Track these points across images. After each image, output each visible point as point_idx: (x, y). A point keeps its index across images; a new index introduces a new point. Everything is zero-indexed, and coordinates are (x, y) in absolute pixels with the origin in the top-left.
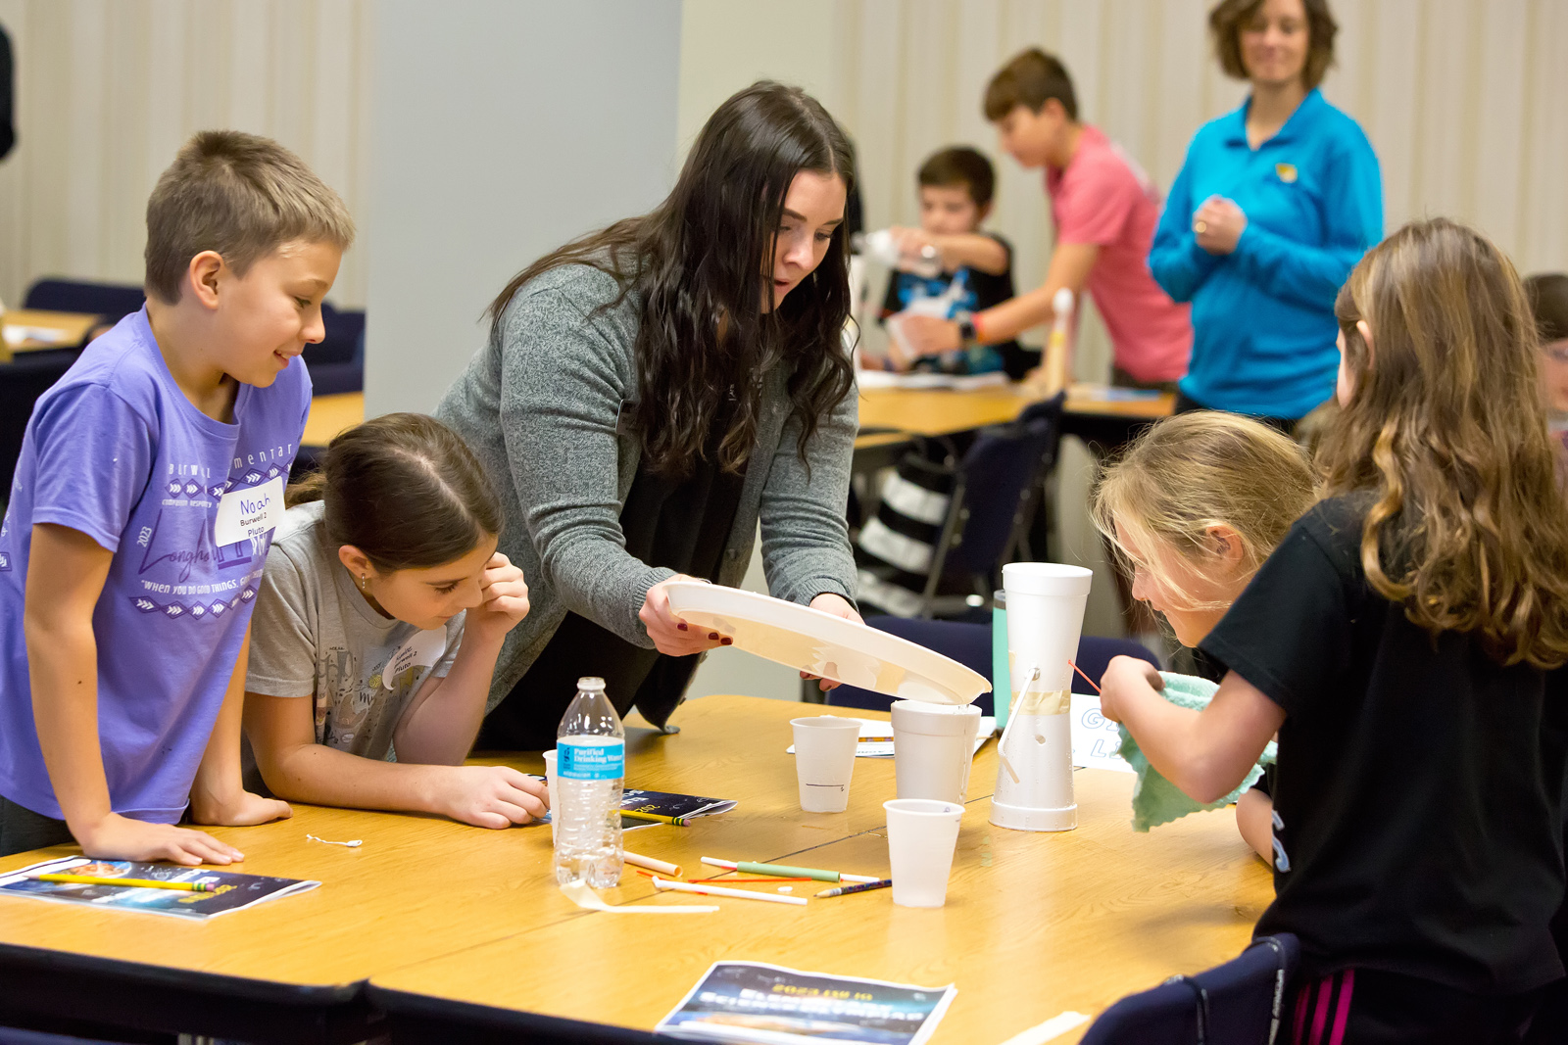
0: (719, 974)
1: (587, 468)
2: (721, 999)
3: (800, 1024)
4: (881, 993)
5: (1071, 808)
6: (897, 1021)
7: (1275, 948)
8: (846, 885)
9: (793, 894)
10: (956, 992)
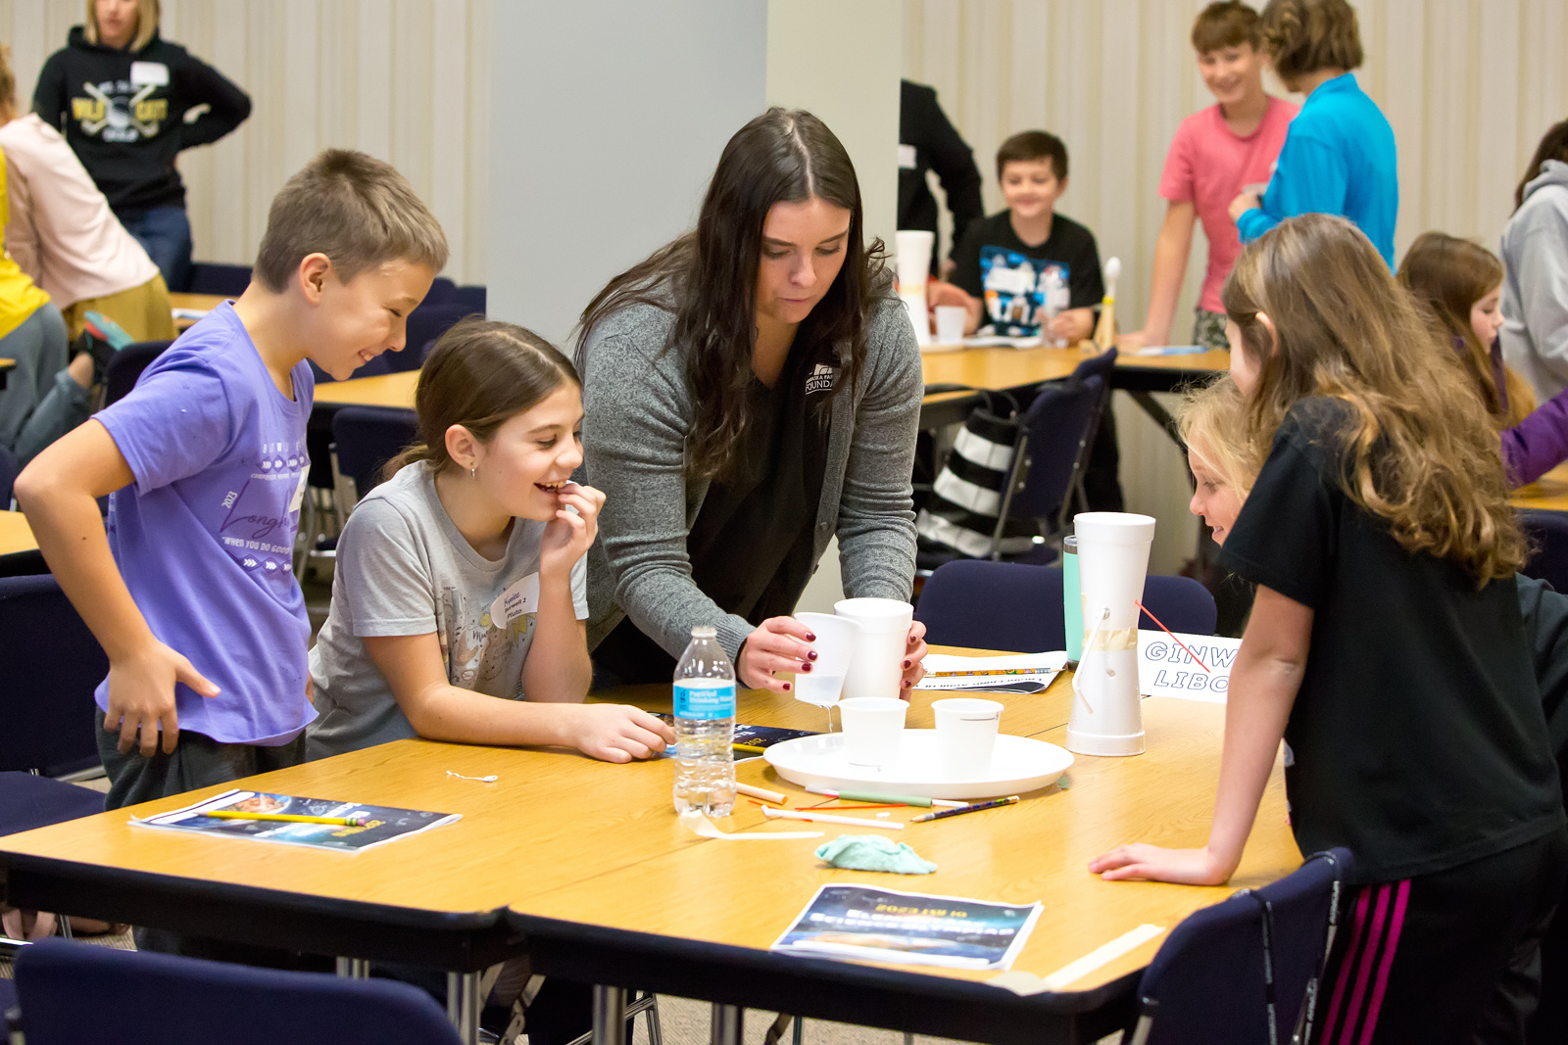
0: (827, 896)
1: (654, 507)
2: (829, 919)
3: (902, 941)
4: (975, 911)
5: (1139, 734)
6: (990, 936)
7: (1331, 862)
8: (939, 811)
9: (889, 819)
10: (1042, 908)
